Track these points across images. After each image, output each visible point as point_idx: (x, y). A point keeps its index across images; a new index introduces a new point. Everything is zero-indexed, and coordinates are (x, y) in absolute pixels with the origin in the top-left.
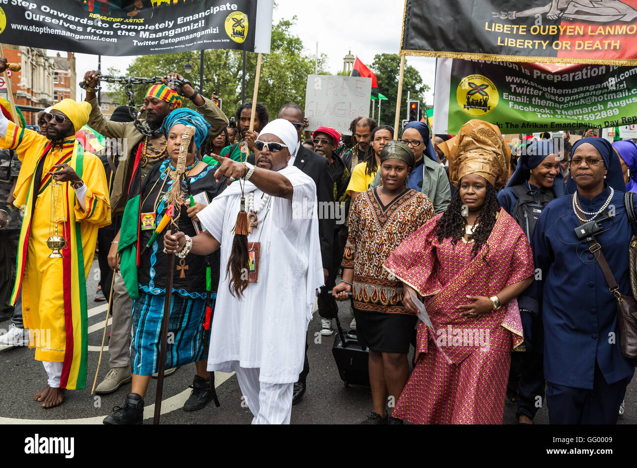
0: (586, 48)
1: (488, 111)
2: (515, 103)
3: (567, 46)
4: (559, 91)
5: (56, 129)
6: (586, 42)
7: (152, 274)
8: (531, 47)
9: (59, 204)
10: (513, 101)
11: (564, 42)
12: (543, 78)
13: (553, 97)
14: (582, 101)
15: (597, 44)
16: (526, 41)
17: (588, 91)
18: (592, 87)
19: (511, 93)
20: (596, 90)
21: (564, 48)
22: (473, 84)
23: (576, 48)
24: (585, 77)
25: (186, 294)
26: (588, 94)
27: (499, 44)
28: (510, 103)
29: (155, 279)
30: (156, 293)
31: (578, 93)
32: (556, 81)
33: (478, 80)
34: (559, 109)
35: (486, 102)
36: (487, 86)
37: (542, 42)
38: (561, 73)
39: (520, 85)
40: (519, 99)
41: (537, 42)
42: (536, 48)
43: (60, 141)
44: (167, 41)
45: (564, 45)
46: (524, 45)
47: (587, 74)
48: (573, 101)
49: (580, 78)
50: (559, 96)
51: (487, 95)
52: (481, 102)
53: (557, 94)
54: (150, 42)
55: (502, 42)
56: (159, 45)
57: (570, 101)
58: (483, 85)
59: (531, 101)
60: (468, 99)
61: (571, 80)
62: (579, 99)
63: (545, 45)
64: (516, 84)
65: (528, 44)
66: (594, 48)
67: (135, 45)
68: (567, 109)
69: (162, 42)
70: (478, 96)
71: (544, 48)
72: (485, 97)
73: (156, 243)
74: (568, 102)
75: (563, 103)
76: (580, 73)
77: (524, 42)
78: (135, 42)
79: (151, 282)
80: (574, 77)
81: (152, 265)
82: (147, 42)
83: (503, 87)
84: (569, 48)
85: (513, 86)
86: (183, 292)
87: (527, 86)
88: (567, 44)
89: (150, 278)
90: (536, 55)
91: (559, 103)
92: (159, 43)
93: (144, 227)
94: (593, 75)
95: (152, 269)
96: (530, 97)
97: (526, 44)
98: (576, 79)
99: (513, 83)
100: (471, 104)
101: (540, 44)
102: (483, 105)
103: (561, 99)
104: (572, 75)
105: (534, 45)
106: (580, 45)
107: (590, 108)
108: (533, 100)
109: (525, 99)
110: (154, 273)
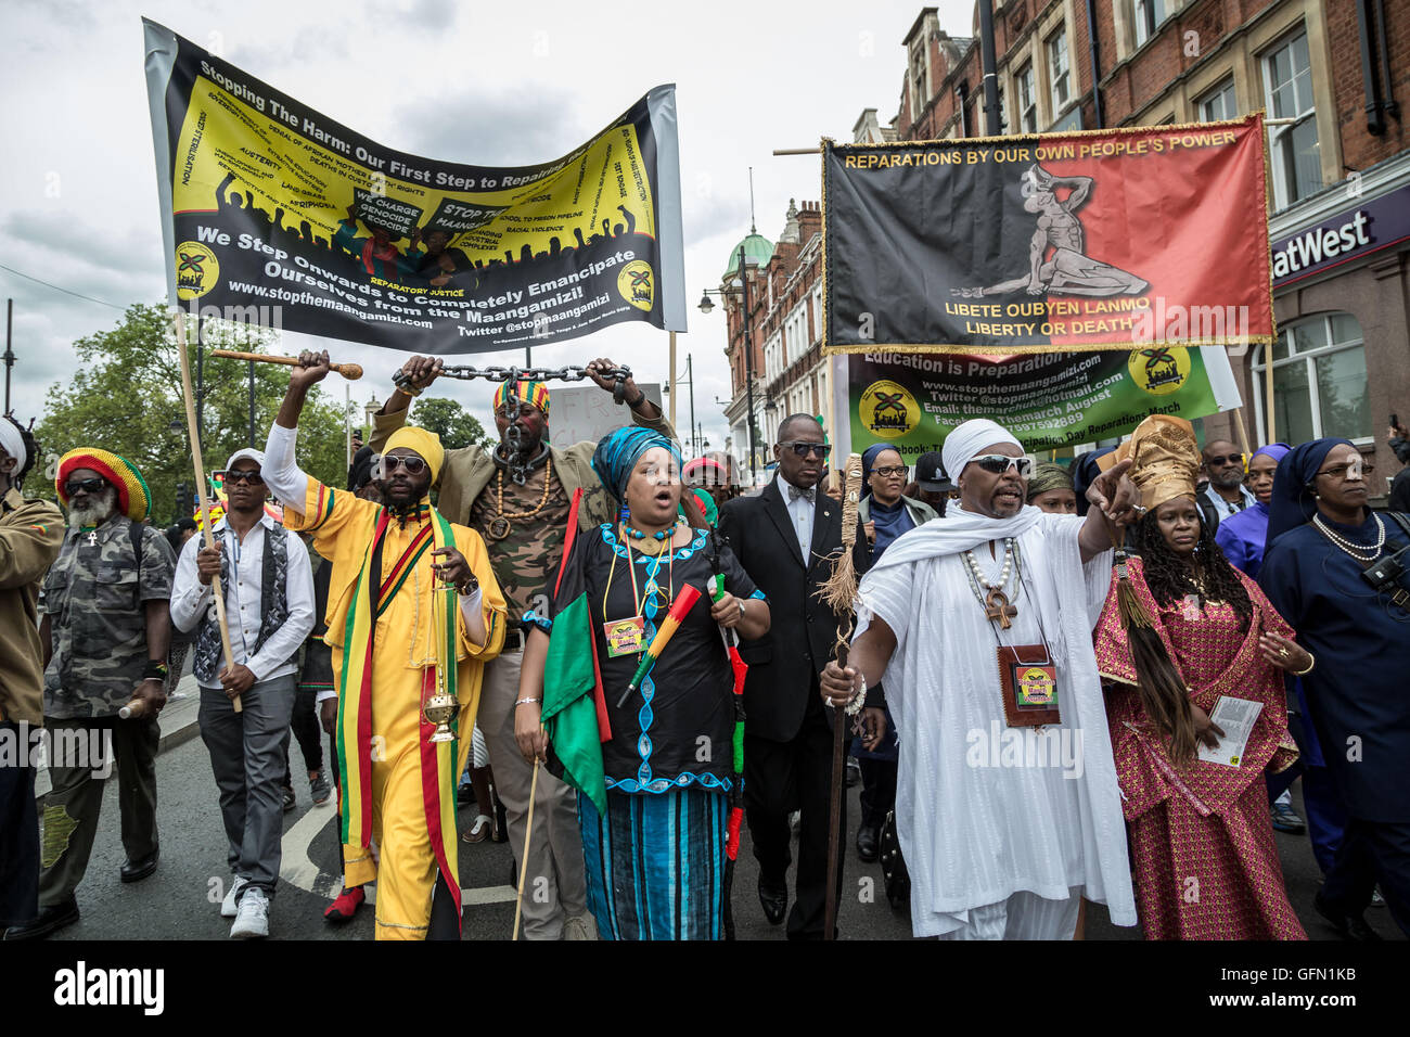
0: (1087, 331)
1: (906, 430)
2: (942, 415)
3: (1061, 329)
4: (1004, 390)
5: (409, 485)
6: (1086, 323)
7: (645, 750)
8: (1012, 334)
9: (421, 632)
10: (939, 414)
11: (1056, 325)
12: (981, 374)
13: (993, 401)
14: (1033, 403)
15: (1101, 325)
16: (1004, 326)
17: (1041, 388)
18: (1046, 382)
19: (933, 403)
20: (1051, 386)
21: (1057, 333)
22: (883, 393)
23: (1074, 331)
24: (1037, 367)
25: (716, 783)
26: (1041, 392)
27: (969, 331)
28: (937, 417)
29: (652, 760)
30: (658, 789)
31: (1029, 391)
32: (999, 377)
33: (887, 388)
34: (1003, 415)
35: (903, 418)
36: (901, 396)
37: (1026, 325)
38: (1007, 363)
39: (943, 391)
40: (946, 410)
41: (1019, 326)
42: (1019, 334)
43: (415, 506)
44: (518, 327)
45: (1057, 328)
46: (1002, 331)
47: (1039, 362)
48: (1021, 402)
49: (1032, 368)
50: (1003, 395)
51: (904, 408)
52: (895, 419)
53: (1001, 394)
54: (487, 330)
55: (973, 328)
56: (505, 335)
57: (1017, 402)
58: (896, 394)
59: (961, 410)
60: (877, 415)
61: (1020, 371)
62: (1029, 400)
63: (1030, 330)
64: (938, 390)
65: (1007, 329)
66: (1098, 330)
67: (462, 334)
68: (1012, 415)
69: (510, 328)
70: (890, 412)
71: (1030, 333)
72: (901, 412)
73: (648, 679)
74: (1015, 404)
75: (1008, 405)
76: (1015, 365)
77: (1001, 327)
78: (462, 329)
79: (645, 768)
80: (1024, 367)
81: (644, 730)
82: (482, 330)
83: (921, 396)
84: (1064, 332)
85: (934, 394)
86: (709, 780)
87: (954, 392)
88: (1060, 326)
89: (639, 759)
90: (1021, 344)
91: (1003, 406)
92: (504, 331)
93: (615, 649)
94: (1047, 363)
95: (643, 738)
96: (960, 404)
97: (1005, 330)
98: (1027, 369)
99: (933, 389)
100: (880, 423)
101: (1023, 329)
102: (900, 422)
103: (1006, 400)
104: (1021, 364)
105: (1015, 330)
106: (1078, 328)
107: (1043, 413)
108: (965, 407)
109: (953, 409)
110: (650, 748)
